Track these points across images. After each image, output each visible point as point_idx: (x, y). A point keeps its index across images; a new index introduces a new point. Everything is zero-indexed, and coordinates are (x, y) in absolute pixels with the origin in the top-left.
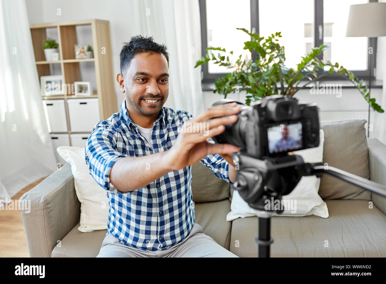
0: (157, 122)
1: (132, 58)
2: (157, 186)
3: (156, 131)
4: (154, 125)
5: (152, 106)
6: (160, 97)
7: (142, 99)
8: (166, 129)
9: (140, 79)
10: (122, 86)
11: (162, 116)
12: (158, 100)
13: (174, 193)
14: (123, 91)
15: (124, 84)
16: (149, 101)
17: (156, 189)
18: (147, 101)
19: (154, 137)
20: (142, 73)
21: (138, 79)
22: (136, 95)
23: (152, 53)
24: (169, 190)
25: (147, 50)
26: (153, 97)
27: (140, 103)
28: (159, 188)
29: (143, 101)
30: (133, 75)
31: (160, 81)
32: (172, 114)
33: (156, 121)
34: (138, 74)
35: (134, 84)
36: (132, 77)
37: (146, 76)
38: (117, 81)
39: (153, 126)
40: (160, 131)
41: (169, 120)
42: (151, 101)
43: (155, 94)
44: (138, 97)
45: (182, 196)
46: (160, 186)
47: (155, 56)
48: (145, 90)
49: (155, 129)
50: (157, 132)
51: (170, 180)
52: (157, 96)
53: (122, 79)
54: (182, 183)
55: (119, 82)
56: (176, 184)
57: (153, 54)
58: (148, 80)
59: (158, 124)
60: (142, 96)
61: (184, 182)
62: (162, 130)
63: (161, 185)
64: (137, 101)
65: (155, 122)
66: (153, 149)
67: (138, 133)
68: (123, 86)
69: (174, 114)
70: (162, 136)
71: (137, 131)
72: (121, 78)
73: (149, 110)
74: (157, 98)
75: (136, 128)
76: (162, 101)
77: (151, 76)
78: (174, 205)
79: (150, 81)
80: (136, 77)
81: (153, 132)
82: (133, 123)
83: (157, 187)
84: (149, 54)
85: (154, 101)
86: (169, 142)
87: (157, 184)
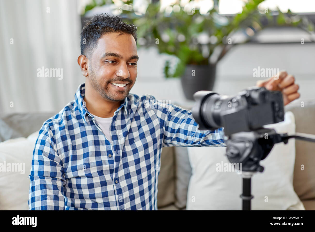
0: (118, 112)
1: (100, 38)
2: (115, 181)
3: (116, 121)
4: (115, 115)
5: (121, 91)
6: (129, 81)
7: (109, 82)
8: (129, 118)
9: (110, 61)
10: (84, 69)
11: (123, 104)
12: (126, 85)
13: (136, 190)
14: (86, 74)
15: (87, 67)
16: (117, 85)
17: (114, 185)
18: (115, 84)
19: (113, 128)
20: (113, 55)
21: (107, 60)
22: (104, 78)
23: (122, 32)
24: (130, 187)
25: (117, 30)
26: (122, 81)
27: (107, 87)
28: (117, 184)
29: (110, 86)
30: (102, 55)
31: (130, 64)
32: (137, 101)
33: (117, 110)
34: (107, 54)
35: (101, 66)
36: (100, 58)
37: (116, 58)
38: (78, 63)
39: (113, 116)
40: (121, 121)
41: (133, 108)
42: (119, 85)
43: (125, 78)
44: (106, 80)
45: (145, 193)
46: (119, 182)
47: (125, 36)
48: (114, 73)
49: (115, 119)
50: (118, 123)
51: (131, 175)
52: (127, 79)
53: (85, 61)
54: (144, 179)
55: (81, 64)
56: (138, 179)
57: (123, 34)
58: (117, 62)
59: (120, 114)
60: (110, 79)
61: (147, 178)
62: (124, 120)
63: (120, 180)
64: (103, 85)
65: (115, 112)
66: (112, 141)
67: (95, 124)
68: (86, 69)
69: (138, 101)
70: (123, 127)
71: (94, 122)
72: (84, 59)
73: (117, 96)
74: (127, 82)
75: (93, 119)
76: (129, 87)
77: (122, 58)
78: (136, 204)
79: (119, 63)
80: (105, 58)
81: (112, 123)
82: (89, 114)
83: (115, 183)
84: (119, 34)
85: (123, 86)
86: (130, 134)
87: (115, 179)
